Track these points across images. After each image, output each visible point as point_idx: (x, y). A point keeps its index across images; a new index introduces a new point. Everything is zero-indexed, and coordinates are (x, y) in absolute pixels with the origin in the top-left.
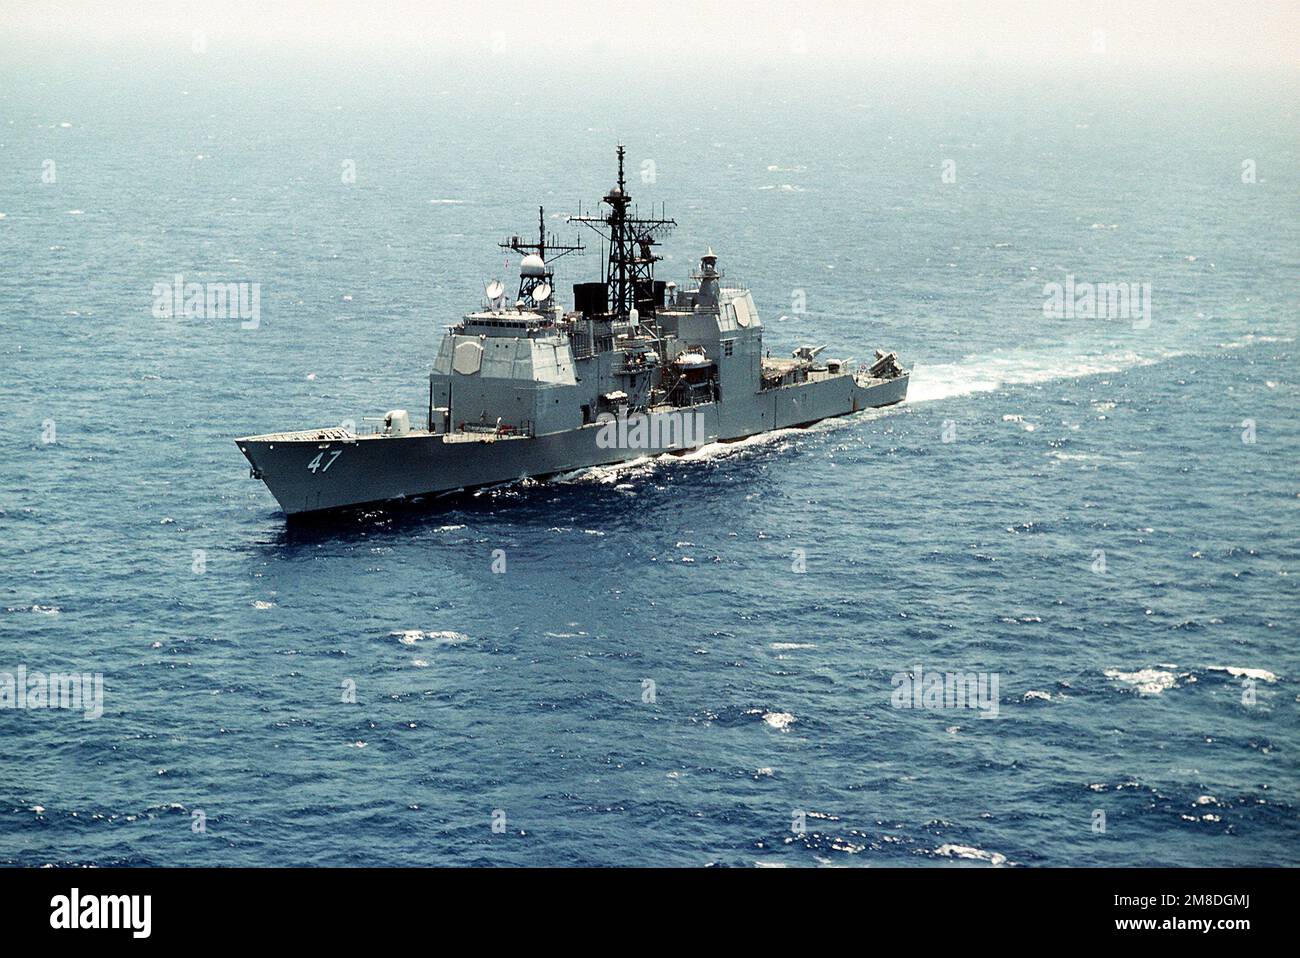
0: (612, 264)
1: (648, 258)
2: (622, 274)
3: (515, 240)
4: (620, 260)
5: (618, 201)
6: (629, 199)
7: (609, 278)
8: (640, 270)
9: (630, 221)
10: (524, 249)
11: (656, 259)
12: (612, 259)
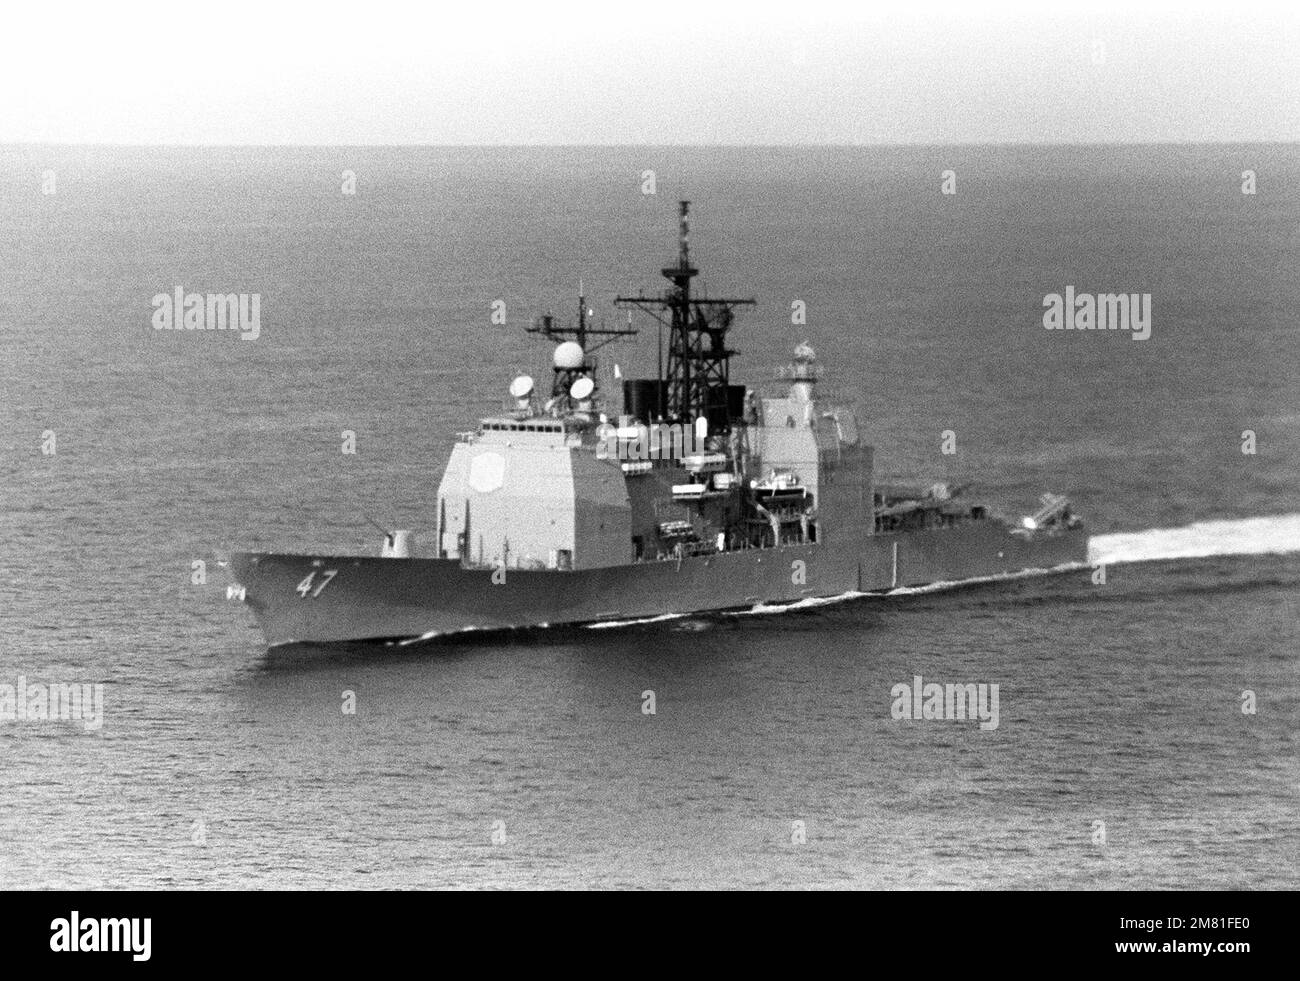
0: (673, 360)
1: (719, 352)
2: (687, 372)
3: (548, 320)
4: (684, 354)
5: (682, 275)
6: (695, 272)
7: (669, 376)
8: (711, 367)
9: (697, 302)
10: (559, 335)
11: (732, 353)
12: (673, 351)
